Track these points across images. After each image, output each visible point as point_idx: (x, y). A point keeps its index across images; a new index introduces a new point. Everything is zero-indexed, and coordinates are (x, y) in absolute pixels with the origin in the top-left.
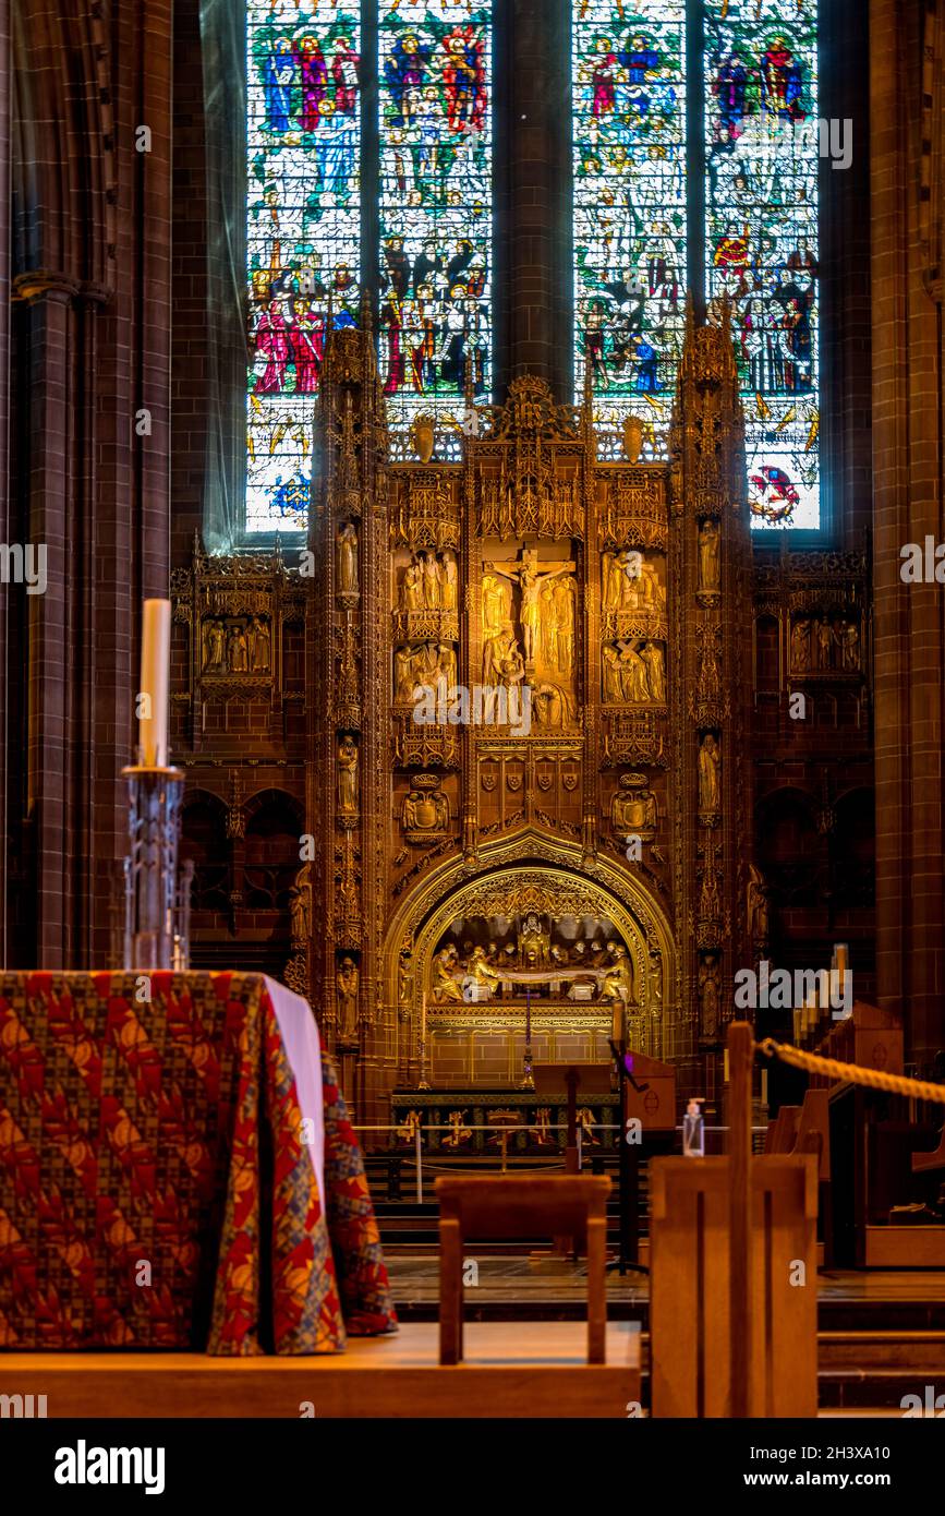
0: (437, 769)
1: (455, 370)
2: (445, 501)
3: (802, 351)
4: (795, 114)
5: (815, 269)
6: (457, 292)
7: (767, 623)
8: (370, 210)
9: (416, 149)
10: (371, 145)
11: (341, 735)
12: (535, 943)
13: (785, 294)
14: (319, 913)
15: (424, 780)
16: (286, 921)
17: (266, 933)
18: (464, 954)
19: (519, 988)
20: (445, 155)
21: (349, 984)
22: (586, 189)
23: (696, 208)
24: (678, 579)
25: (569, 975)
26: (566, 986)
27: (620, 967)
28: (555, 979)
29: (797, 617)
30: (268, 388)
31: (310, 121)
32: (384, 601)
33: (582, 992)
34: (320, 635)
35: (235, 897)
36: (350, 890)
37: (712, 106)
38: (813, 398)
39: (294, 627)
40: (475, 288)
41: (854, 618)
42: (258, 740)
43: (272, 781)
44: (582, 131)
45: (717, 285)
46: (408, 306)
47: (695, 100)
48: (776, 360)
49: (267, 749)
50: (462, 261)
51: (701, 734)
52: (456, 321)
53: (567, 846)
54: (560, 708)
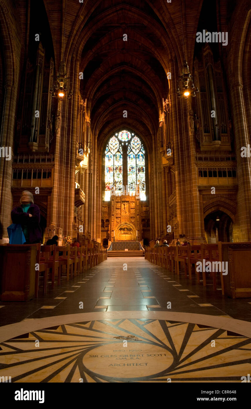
0: (119, 217)
1: (120, 189)
2: (120, 199)
3: (144, 188)
4: (143, 171)
5: (145, 182)
6: (120, 184)
7: (142, 207)
8: (114, 178)
9: (117, 174)
10: (114, 174)
11: (112, 215)
12: (126, 230)
13: (143, 184)
14: (111, 228)
15: (118, 218)
16: (108, 228)
17: (107, 229)
18: (121, 230)
19: (125, 233)
20: (119, 174)
21: (113, 233)
22: (129, 177)
23: (136, 178)
24: (136, 204)
25: (128, 232)
26: (128, 233)
27: (132, 231)
28: (127, 232)
29: (144, 206)
30: (107, 190)
31: (110, 172)
32: (115, 206)
33: (129, 233)
34: (111, 208)
35: (105, 226)
36: (113, 226)
37: (137, 171)
38: (145, 191)
39: (109, 207)
40: (121, 183)
41: (148, 206)
42: (106, 216)
43: (107, 218)
44: (128, 173)
45: (138, 183)
46: (116, 185)
47: (136, 170)
48: (142, 188)
49: (107, 216)
50: (120, 182)
51: (137, 215)
52: (120, 186)
53: (128, 223)
54: (128, 213)
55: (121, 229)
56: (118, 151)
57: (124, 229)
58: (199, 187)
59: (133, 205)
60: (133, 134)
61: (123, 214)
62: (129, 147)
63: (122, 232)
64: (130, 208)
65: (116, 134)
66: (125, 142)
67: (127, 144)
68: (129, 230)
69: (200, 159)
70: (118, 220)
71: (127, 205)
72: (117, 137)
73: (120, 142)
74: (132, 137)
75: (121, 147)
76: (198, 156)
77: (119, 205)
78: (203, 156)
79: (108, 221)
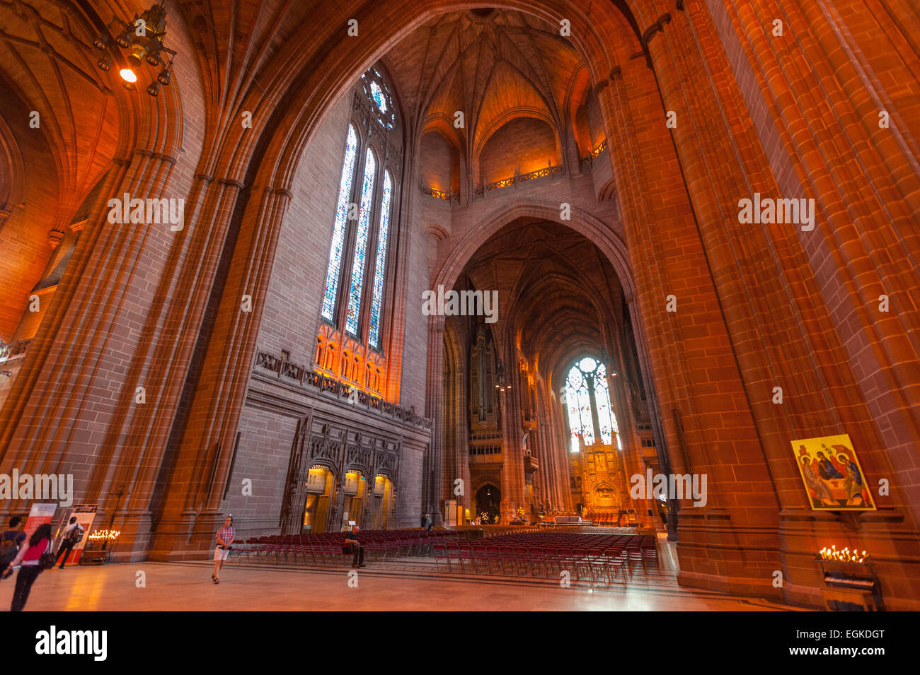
0: (594, 474)
2: (591, 448)
8: (581, 421)
9: (584, 414)
10: (580, 415)
11: (584, 471)
12: (605, 491)
14: (584, 489)
15: (592, 475)
16: (581, 489)
17: (579, 490)
18: (598, 492)
19: (604, 496)
20: (587, 416)
21: (587, 495)
28: (608, 494)
32: (587, 458)
33: (610, 496)
34: (581, 461)
35: (575, 487)
36: (587, 486)
39: (578, 460)
40: (591, 428)
42: (576, 472)
43: (578, 475)
46: (585, 429)
50: (590, 425)
51: (618, 471)
53: (606, 481)
54: (604, 468)
55: (599, 490)
56: (582, 386)
57: (602, 490)
58: (643, 458)
59: (610, 457)
60: (598, 362)
61: (598, 469)
62: (595, 380)
63: (601, 495)
64: (607, 461)
65: (577, 364)
66: (589, 373)
67: (592, 375)
68: (610, 490)
69: (641, 428)
70: (593, 478)
71: (602, 458)
72: (578, 367)
73: (583, 374)
74: (598, 365)
75: (585, 381)
76: (640, 424)
77: (591, 457)
78: (644, 425)
79: (579, 478)
